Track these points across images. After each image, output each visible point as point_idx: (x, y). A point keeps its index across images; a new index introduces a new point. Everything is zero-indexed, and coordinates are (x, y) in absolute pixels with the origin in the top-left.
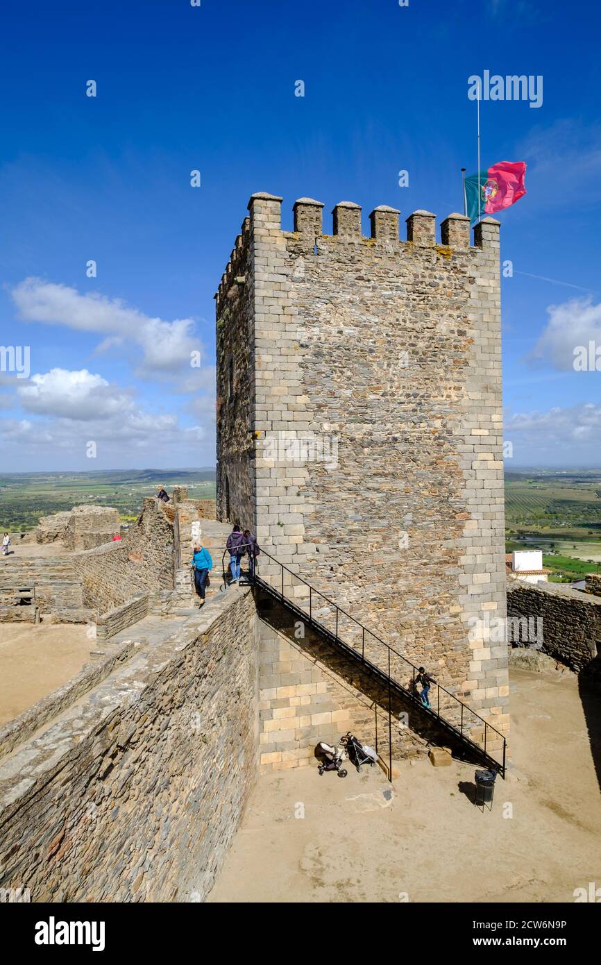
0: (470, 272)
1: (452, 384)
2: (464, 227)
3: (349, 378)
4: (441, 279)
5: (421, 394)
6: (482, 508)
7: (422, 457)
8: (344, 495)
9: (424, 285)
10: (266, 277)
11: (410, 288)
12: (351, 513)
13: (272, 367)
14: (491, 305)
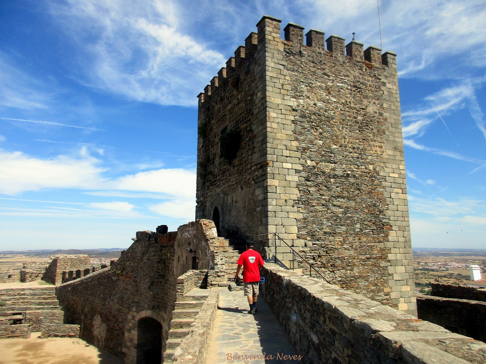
0: (383, 79)
1: (377, 144)
3: (321, 134)
4: (369, 81)
5: (361, 148)
6: (398, 223)
7: (363, 187)
9: (359, 83)
10: (272, 65)
11: (352, 84)
12: (325, 221)
13: (276, 120)
14: (395, 100)
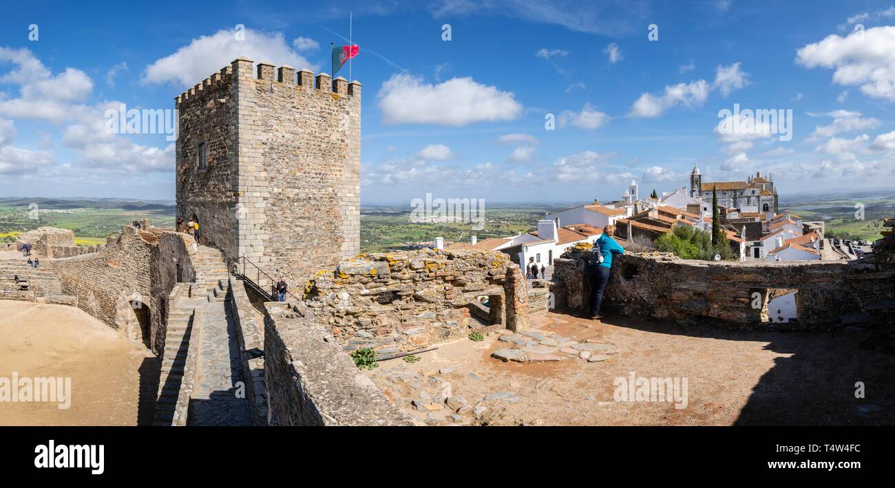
0: (347, 109)
1: (338, 168)
2: (345, 85)
3: (287, 163)
4: (333, 111)
5: (323, 173)
6: (350, 236)
7: (322, 208)
8: (284, 229)
9: (325, 114)
10: (245, 103)
11: (318, 114)
12: (287, 239)
13: (248, 155)
14: (356, 127)
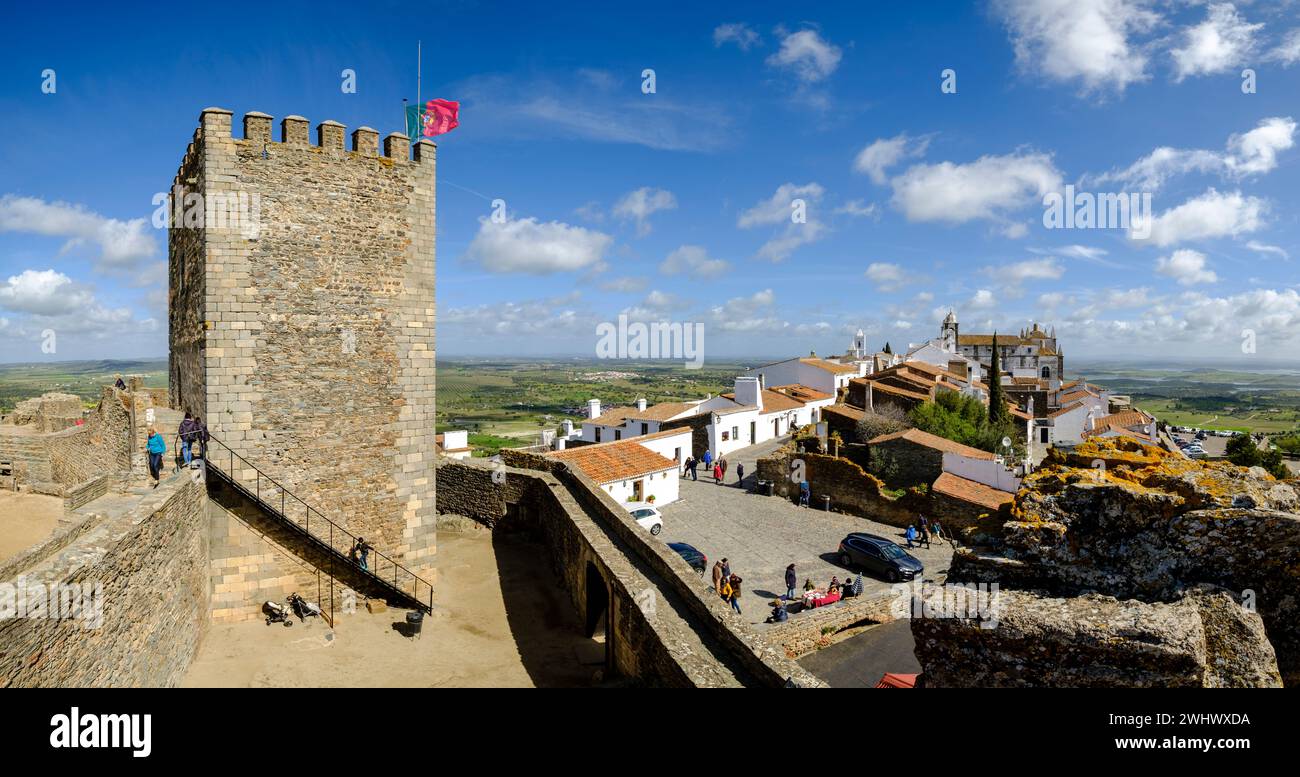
0: (409, 182)
1: (392, 280)
2: (405, 145)
3: (296, 271)
4: (383, 185)
5: (364, 288)
8: (290, 384)
9: (367, 190)
10: (216, 178)
11: (354, 191)
12: (296, 401)
13: (221, 260)
14: (427, 211)
